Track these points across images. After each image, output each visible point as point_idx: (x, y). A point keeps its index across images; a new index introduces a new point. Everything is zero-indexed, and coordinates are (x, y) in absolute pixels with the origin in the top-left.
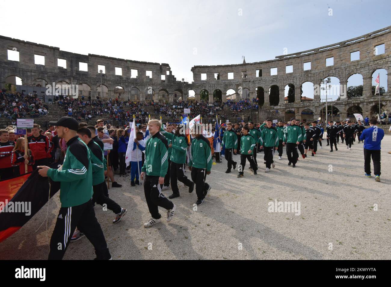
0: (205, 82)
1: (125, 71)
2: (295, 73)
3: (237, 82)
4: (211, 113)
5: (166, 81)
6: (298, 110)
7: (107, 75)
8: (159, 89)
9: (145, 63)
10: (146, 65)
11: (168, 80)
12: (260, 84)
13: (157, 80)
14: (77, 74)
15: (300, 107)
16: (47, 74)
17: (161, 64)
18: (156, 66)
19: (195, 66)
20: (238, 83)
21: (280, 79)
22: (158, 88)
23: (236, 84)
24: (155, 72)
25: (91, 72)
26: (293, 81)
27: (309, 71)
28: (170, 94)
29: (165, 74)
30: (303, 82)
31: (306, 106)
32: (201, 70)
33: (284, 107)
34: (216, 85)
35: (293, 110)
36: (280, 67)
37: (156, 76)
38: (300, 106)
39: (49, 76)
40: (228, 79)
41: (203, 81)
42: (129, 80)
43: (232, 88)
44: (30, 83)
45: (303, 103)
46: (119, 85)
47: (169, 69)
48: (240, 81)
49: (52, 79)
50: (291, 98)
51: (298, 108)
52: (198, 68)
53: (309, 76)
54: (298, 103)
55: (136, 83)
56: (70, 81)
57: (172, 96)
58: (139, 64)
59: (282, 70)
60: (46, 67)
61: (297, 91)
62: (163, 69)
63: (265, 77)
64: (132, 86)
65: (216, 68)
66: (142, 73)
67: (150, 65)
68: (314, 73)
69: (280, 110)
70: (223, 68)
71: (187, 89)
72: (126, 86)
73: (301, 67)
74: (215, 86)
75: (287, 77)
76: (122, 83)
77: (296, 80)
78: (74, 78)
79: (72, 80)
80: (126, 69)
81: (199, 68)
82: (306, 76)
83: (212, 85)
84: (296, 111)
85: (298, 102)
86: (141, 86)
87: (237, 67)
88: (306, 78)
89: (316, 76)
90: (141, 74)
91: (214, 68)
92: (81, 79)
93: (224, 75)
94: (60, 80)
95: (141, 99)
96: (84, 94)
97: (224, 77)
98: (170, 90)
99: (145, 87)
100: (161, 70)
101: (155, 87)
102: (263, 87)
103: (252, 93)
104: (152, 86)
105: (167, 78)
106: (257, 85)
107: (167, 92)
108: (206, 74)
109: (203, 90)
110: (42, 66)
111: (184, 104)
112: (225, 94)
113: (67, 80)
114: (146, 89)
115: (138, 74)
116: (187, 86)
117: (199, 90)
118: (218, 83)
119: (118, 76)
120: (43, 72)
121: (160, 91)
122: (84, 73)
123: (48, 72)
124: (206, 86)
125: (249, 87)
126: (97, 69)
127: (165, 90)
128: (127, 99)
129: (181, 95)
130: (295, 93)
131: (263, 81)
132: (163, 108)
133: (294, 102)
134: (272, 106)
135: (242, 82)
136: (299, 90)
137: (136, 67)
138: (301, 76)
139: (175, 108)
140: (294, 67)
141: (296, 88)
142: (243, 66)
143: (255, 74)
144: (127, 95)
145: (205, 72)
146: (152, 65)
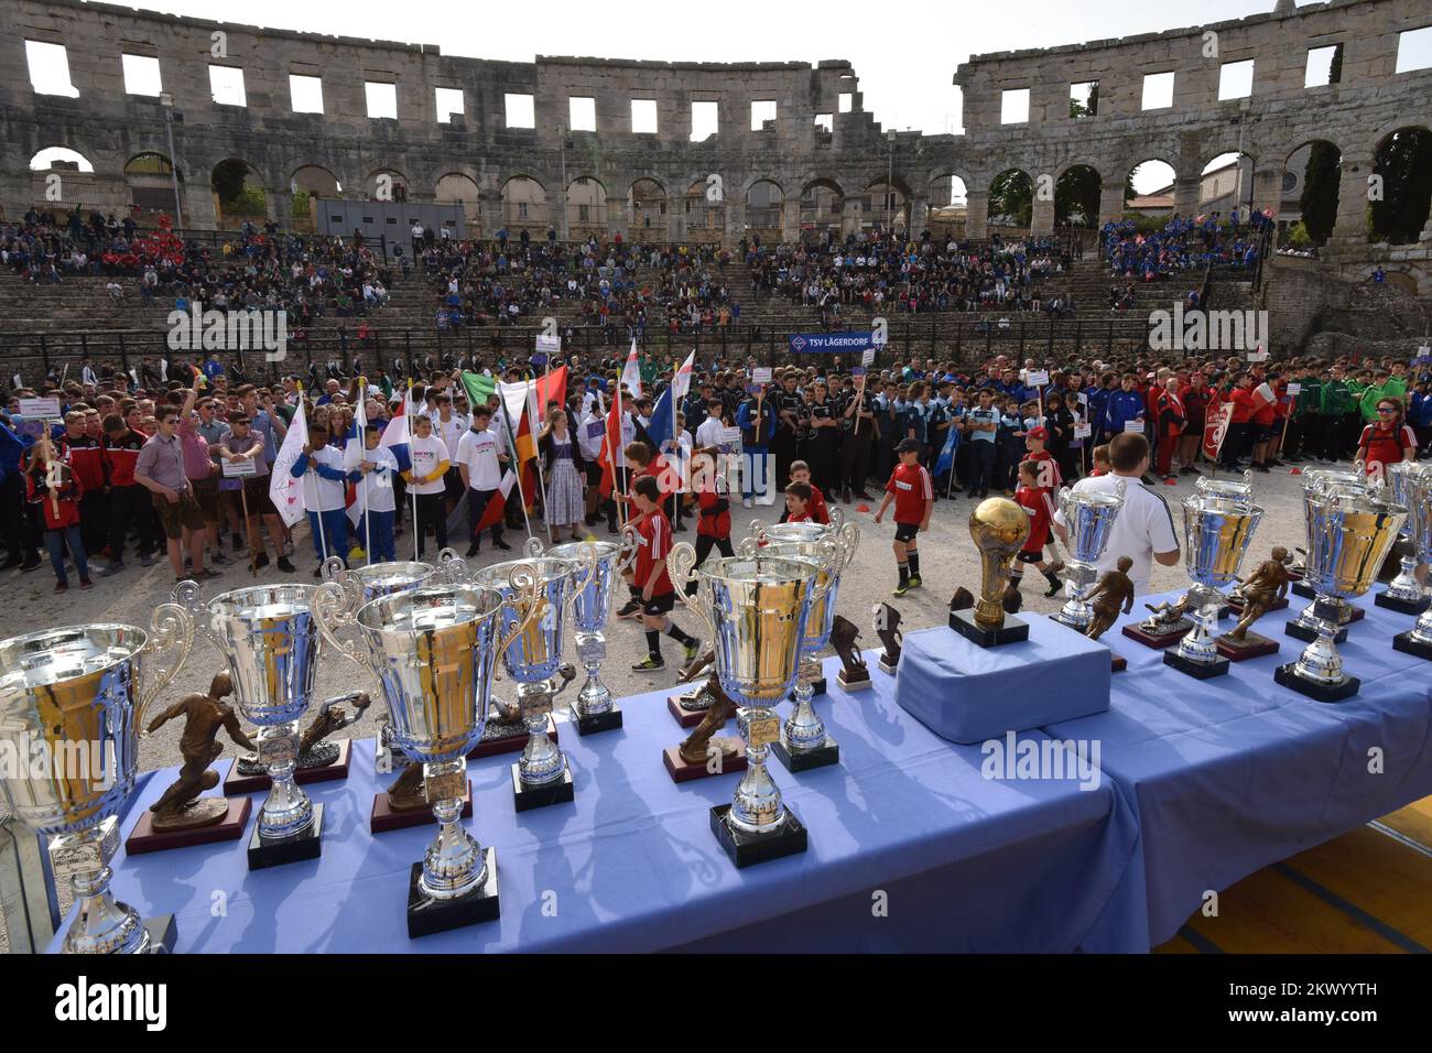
0: (1016, 134)
1: (670, 111)
3: (1190, 122)
4: (1000, 289)
5: (835, 142)
7: (603, 137)
8: (804, 180)
9: (748, 69)
10: (753, 75)
11: (844, 135)
12: (1321, 124)
13: (796, 139)
14: (497, 140)
16: (404, 151)
17: (815, 67)
18: (794, 75)
19: (973, 56)
20: (1195, 127)
22: (800, 178)
23: (1181, 132)
24: (788, 103)
25: (544, 131)
28: (849, 199)
29: (832, 109)
32: (1001, 72)
34: (1070, 146)
37: (792, 121)
39: (413, 159)
40: (1145, 107)
41: (1011, 128)
42: (684, 151)
43: (1159, 153)
44: (358, 189)
46: (646, 172)
47: (851, 85)
48: (1205, 116)
49: (422, 167)
52: (989, 66)
55: (713, 162)
56: (479, 170)
57: (856, 208)
58: (723, 75)
60: (401, 124)
62: (828, 84)
63: (1357, 84)
65: (1080, 56)
66: (734, 115)
67: (770, 75)
69: (1422, 265)
70: (1120, 54)
71: (929, 171)
72: (674, 176)
76: (656, 166)
78: (492, 159)
79: (483, 167)
80: (674, 103)
81: (994, 66)
83: (1056, 144)
86: (730, 170)
87: (1196, 40)
90: (729, 118)
91: (1072, 57)
92: (511, 160)
93: (1122, 92)
94: (446, 169)
95: (729, 228)
96: (535, 216)
97: (1123, 100)
98: (852, 181)
99: (747, 176)
100: (814, 94)
101: (785, 174)
102: (1339, 142)
103: (1267, 175)
104: (773, 167)
105: (842, 126)
106: (1304, 133)
107: (838, 190)
108: (1028, 90)
109: (1009, 172)
110: (390, 120)
111: (888, 249)
112: (1116, 187)
113: (468, 171)
114: (747, 184)
115: (719, 122)
116: (931, 159)
117: (984, 174)
118: (1085, 135)
119: (641, 136)
120: (391, 143)
121: (807, 188)
122: (523, 138)
123: (409, 141)
124: (1022, 153)
125: (1254, 145)
126: (568, 116)
127: (830, 183)
128: (675, 228)
129: (903, 201)
131: (1346, 105)
132: (790, 272)
134: (1382, 245)
135: (1216, 120)
137: (711, 88)
139: (842, 267)
142: (1235, 33)
143: (1298, 72)
144: (676, 216)
145: (1021, 83)
146: (781, 73)
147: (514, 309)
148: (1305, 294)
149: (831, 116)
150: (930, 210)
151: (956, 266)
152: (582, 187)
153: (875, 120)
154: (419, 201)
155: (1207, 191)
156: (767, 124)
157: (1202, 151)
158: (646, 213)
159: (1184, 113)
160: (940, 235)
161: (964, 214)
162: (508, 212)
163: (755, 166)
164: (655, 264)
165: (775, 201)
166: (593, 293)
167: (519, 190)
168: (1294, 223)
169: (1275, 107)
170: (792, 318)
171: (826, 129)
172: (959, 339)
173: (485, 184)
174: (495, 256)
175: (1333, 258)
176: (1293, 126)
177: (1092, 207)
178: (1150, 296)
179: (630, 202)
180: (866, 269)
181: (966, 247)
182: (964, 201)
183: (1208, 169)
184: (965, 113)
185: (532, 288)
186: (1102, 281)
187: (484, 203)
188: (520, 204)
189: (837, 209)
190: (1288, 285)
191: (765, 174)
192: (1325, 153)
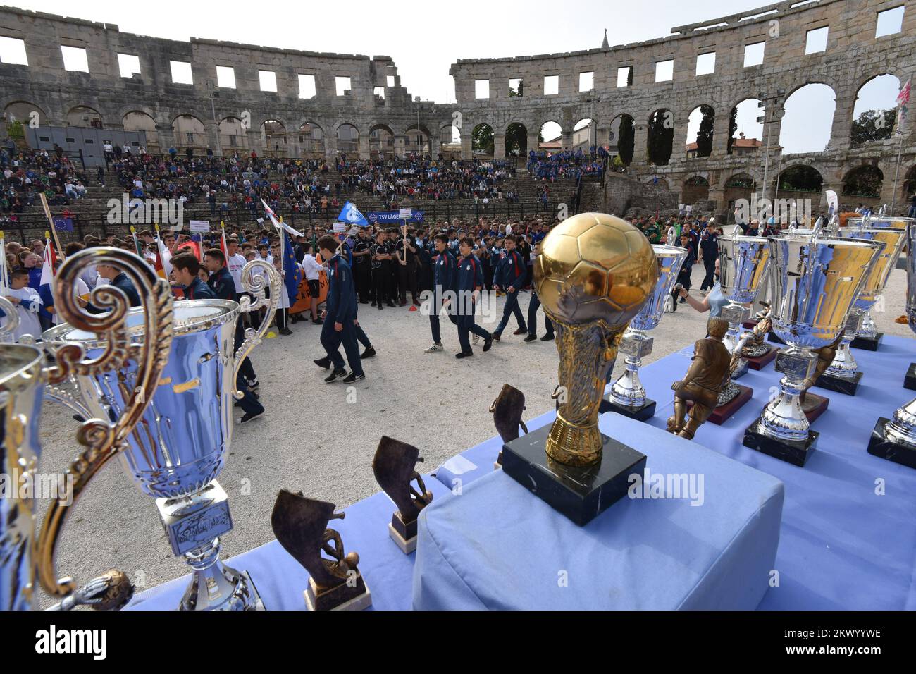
0: (484, 105)
1: (285, 79)
2: (721, 75)
3: (567, 102)
5: (386, 104)
6: (717, 177)
7: (240, 92)
8: (370, 125)
9: (331, 57)
10: (335, 61)
11: (391, 99)
12: (625, 105)
13: (363, 101)
14: (167, 91)
15: (723, 170)
16: (97, 95)
17: (372, 59)
18: (359, 62)
19: (458, 60)
20: (569, 105)
21: (678, 91)
22: (368, 123)
23: (563, 108)
24: (357, 79)
25: (199, 86)
26: (712, 98)
27: (758, 68)
28: (397, 137)
29: (384, 85)
30: (737, 99)
31: (740, 165)
32: (474, 70)
33: (682, 169)
34: (511, 112)
35: (705, 175)
36: (681, 59)
37: (360, 90)
38: (723, 166)
39: (104, 101)
40: (545, 94)
41: (481, 101)
42: (295, 104)
43: (554, 118)
44: (62, 120)
45: (731, 158)
46: (272, 115)
47: (393, 71)
48: (573, 99)
49: (111, 106)
50: (705, 143)
51: (718, 171)
52: (466, 66)
53: (756, 82)
54: (719, 157)
55: (314, 112)
56: (154, 110)
57: (401, 142)
58: (316, 60)
59: (685, 66)
60: (92, 76)
61: (720, 126)
62: (380, 68)
63: (639, 87)
64: (304, 119)
65: (514, 65)
66: (325, 85)
67: (346, 62)
68: (770, 74)
69: (670, 175)
70: (533, 65)
71: (440, 123)
72: (289, 119)
73: (738, 58)
74: (510, 115)
75: (699, 87)
76: (278, 112)
77: (721, 95)
78: (163, 103)
79: (158, 108)
80: (287, 75)
81: (471, 67)
82: (748, 84)
83: (504, 111)
84: (711, 179)
85: (719, 155)
86: (325, 117)
87: (568, 60)
88: (746, 89)
89: (775, 82)
90: (322, 86)
91: (508, 65)
92: (178, 104)
93: (534, 85)
94: (130, 108)
95: (327, 152)
96: (198, 141)
97: (535, 89)
98: (397, 126)
99: (336, 121)
100: (372, 75)
101: (358, 121)
102: (633, 115)
103: (603, 131)
104: (351, 116)
105: (390, 94)
106: (618, 110)
107: (390, 132)
108: (488, 81)
109: (481, 126)
110: (84, 74)
111: (420, 165)
112: (534, 135)
113: (147, 110)
114: (337, 125)
115: (316, 87)
116: (440, 115)
117: (468, 126)
118: (518, 107)
119: (266, 93)
120: (86, 89)
121: (372, 130)
122: (185, 90)
123: (100, 88)
124: (487, 115)
125: (597, 115)
126: (216, 77)
127: (385, 127)
128: (293, 151)
129: (427, 139)
130: (714, 131)
131: (635, 97)
132: (365, 176)
133: (709, 155)
134: (653, 166)
135: (578, 102)
136: (727, 122)
137: (309, 66)
138: (734, 82)
139: (396, 174)
140: (717, 59)
141: (719, 116)
142: (585, 57)
143: (614, 79)
144: (293, 143)
145: (484, 76)
146: (351, 61)
148: (623, 189)
149: (383, 88)
150: (442, 145)
151: (458, 174)
152: (230, 124)
153: (408, 92)
154: (111, 129)
155: (576, 140)
156: (346, 92)
157: (573, 117)
158: (273, 142)
159: (564, 97)
160: (448, 157)
161: (460, 147)
162: (180, 139)
163: (340, 115)
164: (280, 171)
165: (355, 138)
166: (240, 187)
167: (185, 125)
168: (614, 156)
169: (605, 96)
170: (368, 204)
171: (381, 97)
172: (462, 214)
173: (159, 119)
174: (168, 164)
175: (633, 172)
176: (613, 106)
177: (523, 145)
178: (555, 190)
179: (263, 134)
180: (408, 175)
181: (462, 164)
182: (459, 140)
183: (576, 128)
184: (456, 91)
185: (196, 185)
186: (531, 182)
187: (160, 131)
188: (188, 134)
189: (390, 143)
190: (615, 184)
191: (347, 120)
192: (627, 119)
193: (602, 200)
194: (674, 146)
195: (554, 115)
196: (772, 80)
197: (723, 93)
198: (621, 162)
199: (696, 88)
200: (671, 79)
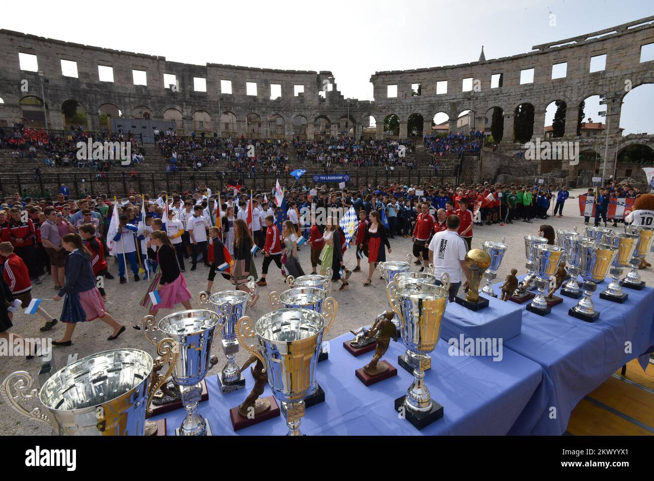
0: (393, 101)
1: (262, 87)
2: (571, 79)
3: (453, 99)
5: (327, 102)
7: (235, 96)
8: (315, 116)
9: (293, 73)
10: (295, 75)
11: (330, 99)
12: (497, 101)
13: (312, 100)
14: (191, 96)
16: (150, 99)
17: (318, 73)
18: (311, 75)
19: (376, 72)
20: (455, 101)
21: (537, 90)
22: (314, 115)
23: (450, 102)
24: (308, 86)
25: (210, 93)
26: (564, 95)
27: (601, 73)
28: (332, 124)
29: (325, 89)
30: (584, 96)
31: (587, 144)
32: (387, 78)
34: (412, 106)
36: (540, 68)
37: (310, 93)
39: (154, 102)
40: (438, 93)
41: (391, 99)
42: (268, 103)
43: (442, 110)
44: (129, 114)
45: (580, 138)
46: (253, 111)
47: (332, 81)
48: (458, 97)
49: (158, 106)
50: (559, 127)
52: (382, 76)
53: (600, 83)
54: (570, 138)
55: (279, 108)
56: (182, 108)
57: (335, 127)
58: (283, 75)
59: (543, 72)
60: (148, 88)
61: (571, 115)
62: (323, 79)
63: (508, 88)
64: (273, 113)
65: (415, 74)
66: (287, 90)
67: (301, 75)
68: (610, 77)
70: (429, 74)
71: (362, 114)
72: (264, 113)
73: (585, 66)
74: (411, 108)
75: (554, 87)
76: (257, 109)
77: (572, 93)
78: (188, 103)
79: (184, 106)
80: (264, 84)
81: (384, 76)
82: (594, 85)
83: (407, 105)
85: (570, 136)
86: (286, 111)
87: (454, 70)
88: (592, 88)
89: (615, 83)
90: (286, 91)
91: (412, 74)
92: (196, 104)
93: (429, 88)
94: (168, 107)
95: (286, 133)
96: (207, 127)
97: (430, 90)
98: (333, 117)
99: (293, 114)
100: (318, 83)
101: (308, 113)
102: (503, 107)
103: (480, 118)
104: (303, 110)
105: (329, 96)
106: (491, 104)
107: (328, 120)
108: (396, 86)
109: (390, 115)
110: (144, 86)
111: (348, 143)
112: (428, 121)
113: (178, 108)
114: (293, 117)
115: (282, 92)
116: (362, 109)
117: (382, 116)
118: (417, 103)
119: (250, 97)
120: (145, 95)
121: (316, 119)
122: (201, 95)
123: (152, 95)
124: (395, 108)
125: (475, 108)
126: (220, 87)
127: (325, 117)
128: (265, 133)
129: (352, 125)
130: (566, 118)
131: (505, 95)
132: (312, 151)
133: (562, 136)
134: (518, 144)
135: (462, 99)
136: (577, 112)
137: (278, 79)
138: (582, 83)
139: (332, 150)
140: (568, 67)
141: (570, 108)
142: (468, 68)
143: (489, 83)
144: (265, 128)
145: (394, 82)
146: (305, 75)
147: (199, 164)
148: (494, 161)
149: (325, 92)
150: (362, 128)
151: (374, 149)
152: (226, 116)
153: (342, 94)
154: (157, 119)
155: (459, 124)
156: (300, 94)
157: (458, 109)
158: (252, 126)
159: (451, 96)
160: (367, 137)
161: (375, 130)
162: (195, 126)
163: (296, 110)
164: (257, 147)
165: (304, 123)
166: (233, 158)
167: (199, 116)
168: (488, 136)
169: (482, 95)
170: (313, 169)
171: (323, 97)
172: (376, 177)
173: (185, 113)
174: (191, 143)
175: (502, 148)
176: (488, 101)
177: (420, 129)
178: (443, 161)
179: (246, 123)
180: (340, 150)
181: (377, 143)
182: (375, 126)
183: (460, 116)
184: (374, 93)
185: (207, 156)
186: (426, 156)
187: (185, 121)
188: (200, 122)
189: (328, 127)
190: (489, 157)
191: (300, 113)
192: (498, 111)
193: (478, 168)
194: (534, 130)
195: (443, 108)
196: (613, 82)
197: (573, 91)
198: (493, 140)
199: (552, 88)
200: (533, 82)
